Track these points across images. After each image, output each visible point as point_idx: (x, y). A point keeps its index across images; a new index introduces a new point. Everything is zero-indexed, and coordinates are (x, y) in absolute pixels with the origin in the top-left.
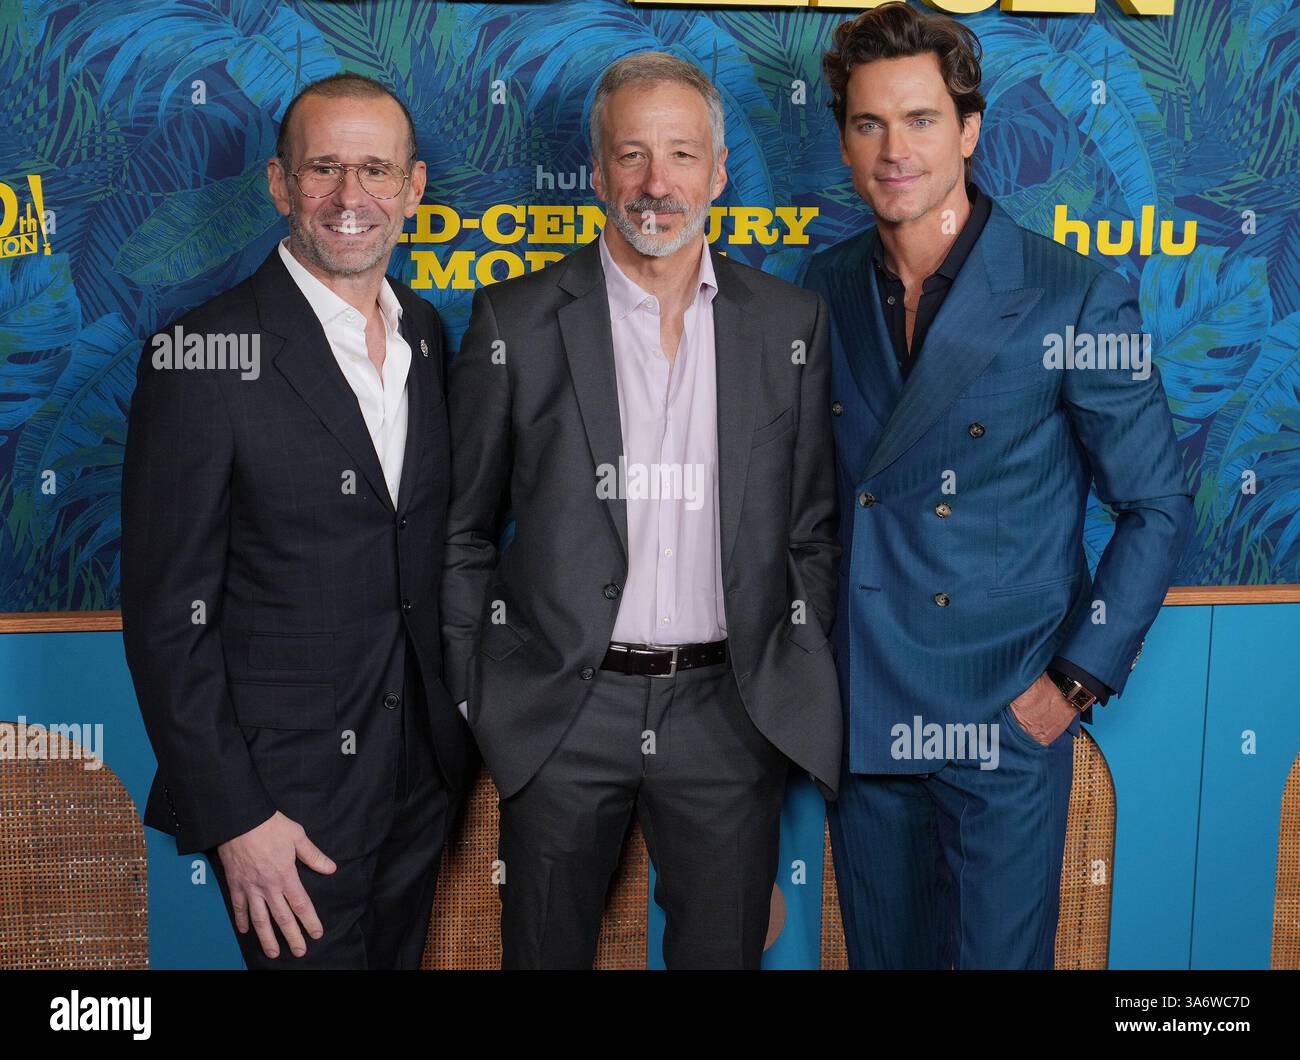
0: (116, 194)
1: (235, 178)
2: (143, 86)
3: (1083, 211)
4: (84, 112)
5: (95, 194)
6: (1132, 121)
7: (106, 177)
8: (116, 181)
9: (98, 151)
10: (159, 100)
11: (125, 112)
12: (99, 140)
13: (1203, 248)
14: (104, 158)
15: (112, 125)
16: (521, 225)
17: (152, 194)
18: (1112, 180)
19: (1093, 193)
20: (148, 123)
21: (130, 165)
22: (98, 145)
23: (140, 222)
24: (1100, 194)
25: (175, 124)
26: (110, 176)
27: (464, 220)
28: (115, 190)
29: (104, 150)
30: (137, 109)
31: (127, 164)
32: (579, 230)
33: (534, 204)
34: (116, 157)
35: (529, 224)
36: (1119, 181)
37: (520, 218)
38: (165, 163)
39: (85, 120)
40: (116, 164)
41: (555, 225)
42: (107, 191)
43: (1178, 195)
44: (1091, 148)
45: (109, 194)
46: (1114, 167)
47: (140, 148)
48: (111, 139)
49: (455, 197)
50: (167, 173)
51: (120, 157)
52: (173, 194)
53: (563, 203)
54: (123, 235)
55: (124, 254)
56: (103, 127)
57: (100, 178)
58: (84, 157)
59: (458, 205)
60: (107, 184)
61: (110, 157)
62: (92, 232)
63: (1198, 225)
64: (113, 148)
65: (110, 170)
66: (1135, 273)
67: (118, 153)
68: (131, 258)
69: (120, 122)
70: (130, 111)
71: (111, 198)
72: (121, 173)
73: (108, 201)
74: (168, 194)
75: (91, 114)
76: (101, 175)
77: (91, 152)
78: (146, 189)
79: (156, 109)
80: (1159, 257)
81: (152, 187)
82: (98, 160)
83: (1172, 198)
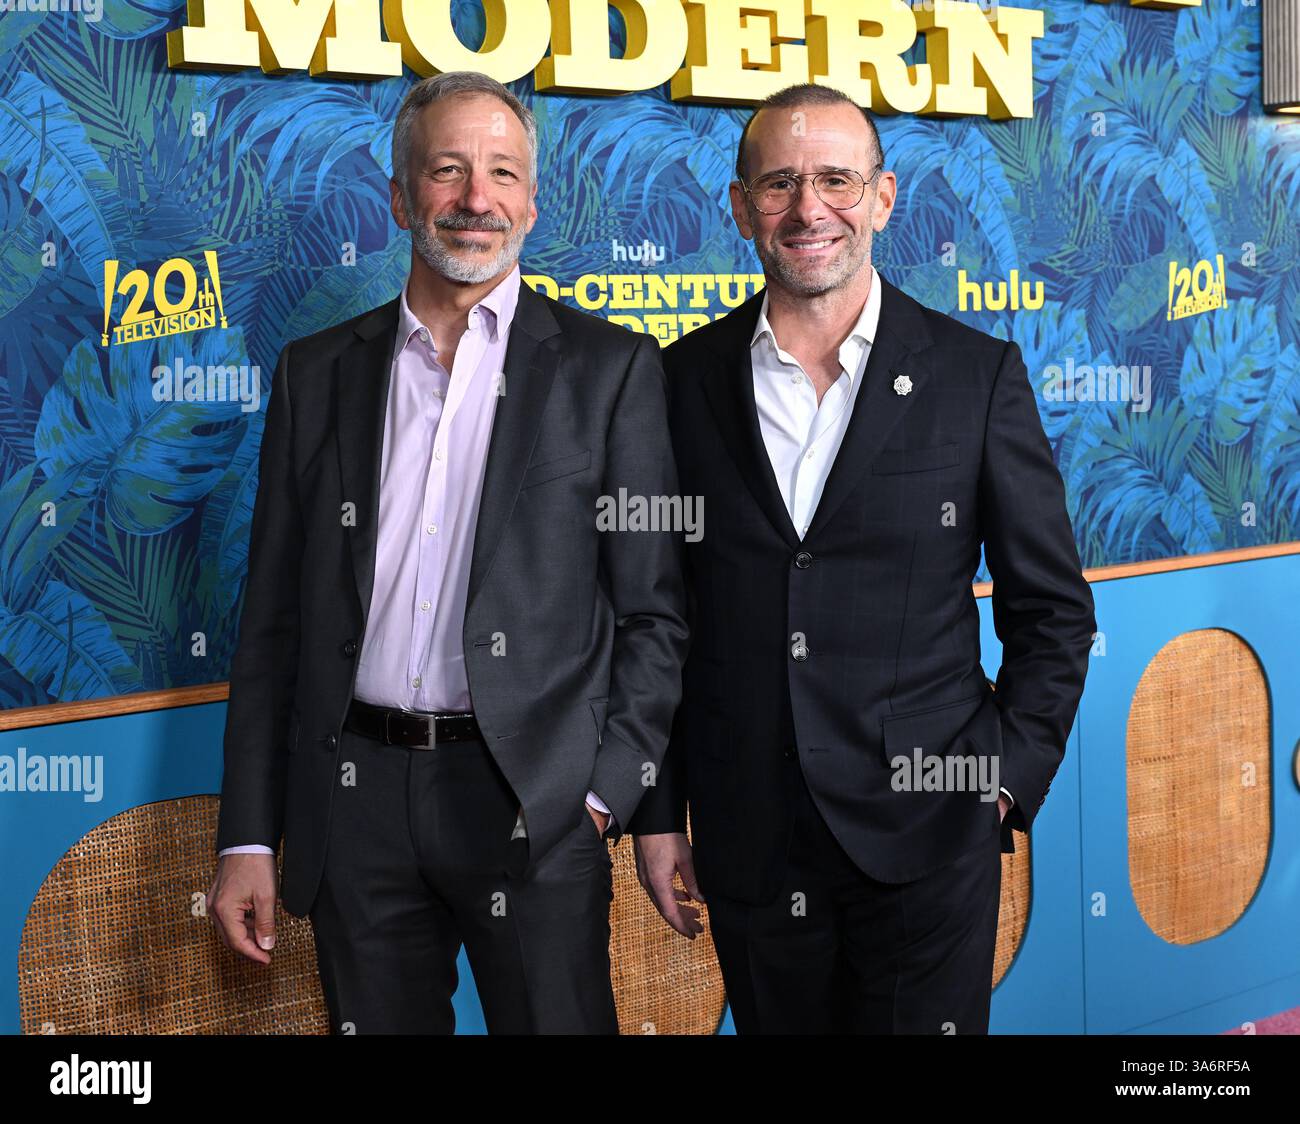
0: (283, 268)
1: (381, 253)
2: (302, 166)
3: (975, 275)
4: (252, 190)
5: (264, 269)
6: (999, 203)
7: (272, 252)
8: (281, 256)
9: (265, 227)
10: (316, 180)
11: (288, 190)
12: (266, 217)
13: (1047, 302)
14: (271, 234)
15: (276, 203)
16: (603, 292)
17: (313, 268)
18: (991, 250)
19: (981, 260)
20: (307, 201)
21: (294, 241)
22: (266, 221)
23: (303, 296)
24: (984, 262)
25: (329, 201)
26: (276, 251)
27: (562, 289)
28: (281, 265)
29: (270, 226)
30: (297, 188)
31: (290, 240)
32: (646, 297)
33: (613, 273)
34: (281, 234)
35: (610, 293)
36: (995, 251)
37: (603, 287)
38: (323, 240)
39: (253, 198)
40: (280, 240)
41: (628, 292)
42: (274, 266)
43: (1032, 262)
44: (977, 225)
45: (276, 269)
46: (992, 240)
47: (301, 224)
48: (276, 216)
49: (555, 269)
50: (324, 248)
51: (285, 233)
52: (330, 268)
53: (634, 273)
54: (289, 309)
55: (291, 326)
56: (269, 205)
57: (268, 253)
58: (254, 234)
59: (556, 275)
60: (273, 259)
61: (276, 234)
62: (263, 305)
63: (1045, 285)
64: (278, 225)
65: (276, 245)
66: (1010, 324)
67: (282, 229)
68: (297, 330)
69: (283, 200)
70: (291, 189)
71: (278, 272)
72: (286, 248)
73: (275, 275)
74: (326, 268)
75: (259, 194)
76: (269, 250)
77: (259, 229)
78: (307, 263)
79: (313, 188)
80: (1022, 312)
81: (313, 262)
82: (265, 236)
83: (1027, 264)
